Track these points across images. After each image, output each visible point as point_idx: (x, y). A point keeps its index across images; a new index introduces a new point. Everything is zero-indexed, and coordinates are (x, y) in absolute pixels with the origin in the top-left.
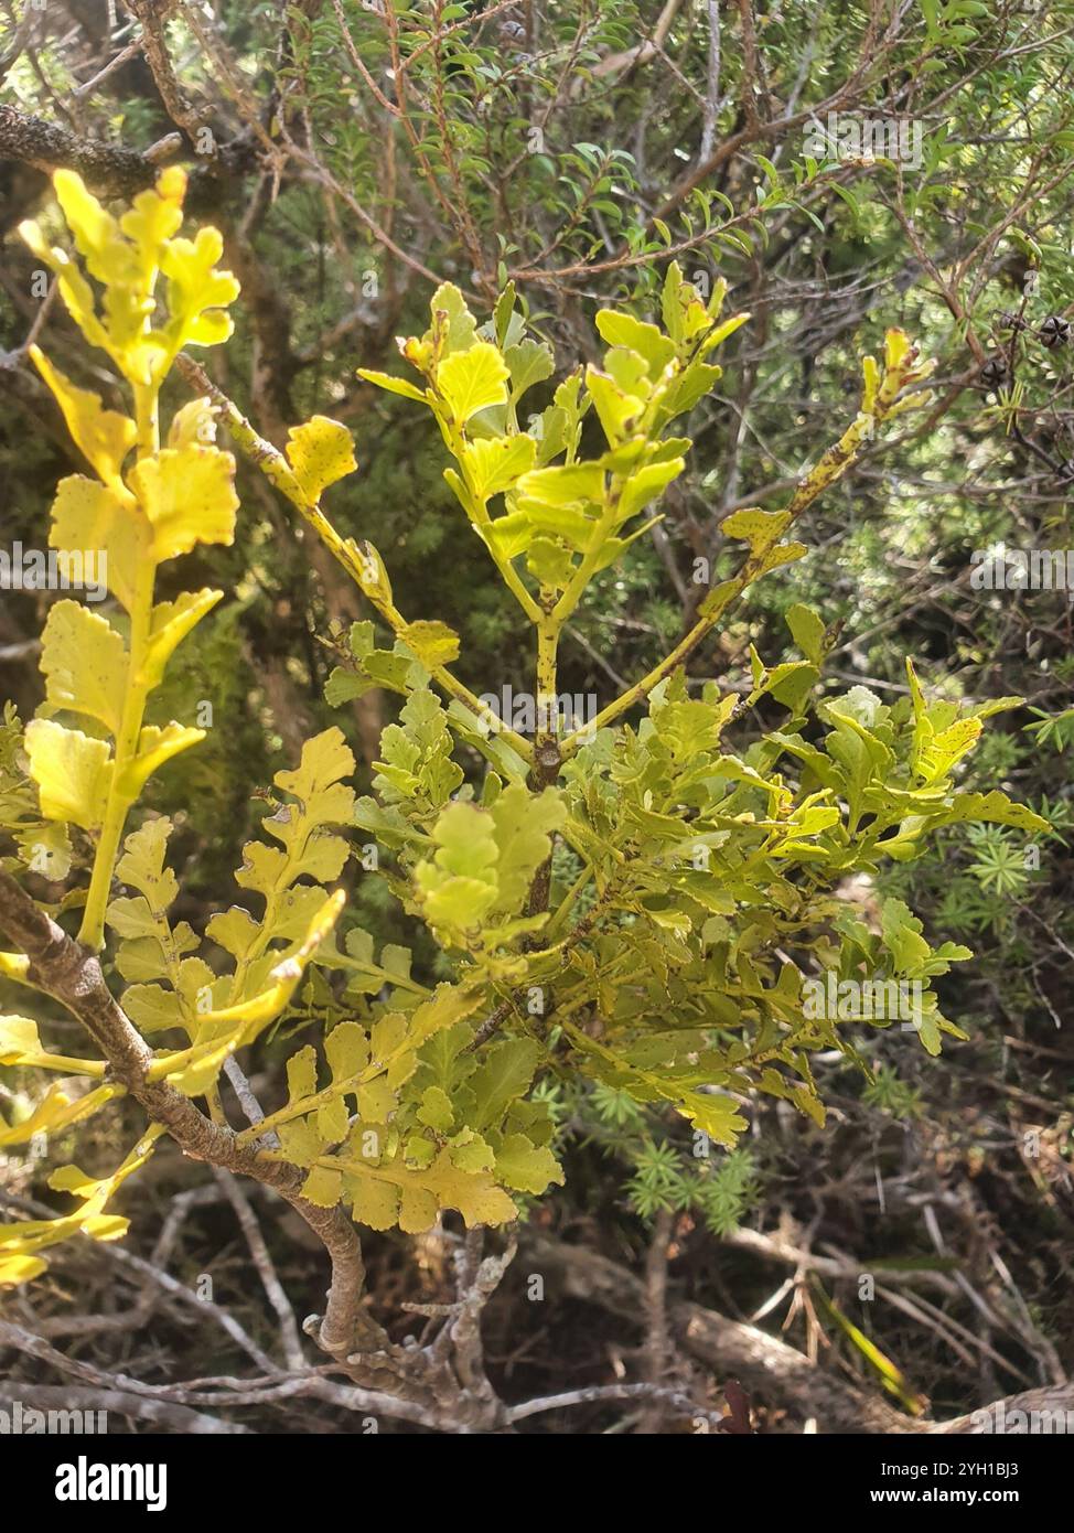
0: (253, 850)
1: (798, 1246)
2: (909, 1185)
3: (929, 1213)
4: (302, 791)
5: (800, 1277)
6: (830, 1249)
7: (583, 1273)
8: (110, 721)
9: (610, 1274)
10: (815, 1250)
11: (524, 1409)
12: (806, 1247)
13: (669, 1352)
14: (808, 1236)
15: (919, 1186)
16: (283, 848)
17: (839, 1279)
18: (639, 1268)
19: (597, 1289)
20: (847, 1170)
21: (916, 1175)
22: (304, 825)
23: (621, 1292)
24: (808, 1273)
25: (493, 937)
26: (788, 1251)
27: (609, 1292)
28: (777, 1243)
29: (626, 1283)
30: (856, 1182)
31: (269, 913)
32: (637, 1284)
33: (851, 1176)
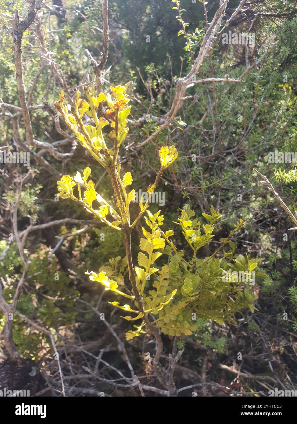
0: (155, 282)
1: (237, 370)
2: (265, 356)
3: (270, 363)
4: (162, 274)
5: (238, 377)
6: (245, 371)
7: (186, 373)
8: (146, 267)
9: (193, 374)
10: (241, 371)
11: (181, 390)
12: (239, 370)
13: (207, 392)
14: (240, 368)
15: (267, 356)
16: (159, 281)
17: (248, 378)
18: (200, 373)
19: (190, 377)
20: (249, 352)
21: (266, 354)
22: (162, 278)
23: (196, 378)
24: (240, 376)
25: (191, 295)
26: (235, 371)
27: (193, 378)
28: (232, 369)
29: (196, 376)
30: (252, 355)
31: (158, 291)
32: (199, 376)
33: (250, 353)
